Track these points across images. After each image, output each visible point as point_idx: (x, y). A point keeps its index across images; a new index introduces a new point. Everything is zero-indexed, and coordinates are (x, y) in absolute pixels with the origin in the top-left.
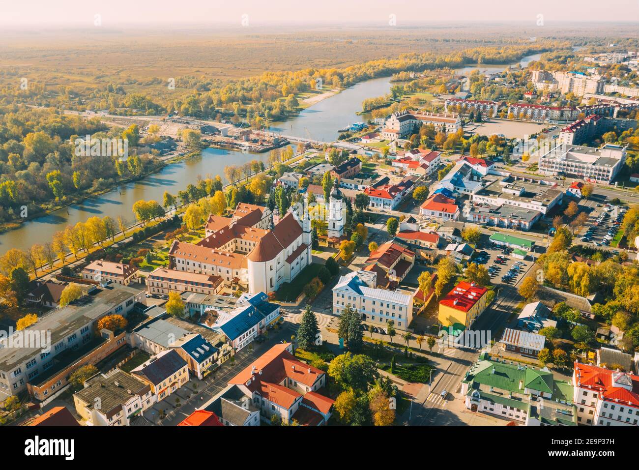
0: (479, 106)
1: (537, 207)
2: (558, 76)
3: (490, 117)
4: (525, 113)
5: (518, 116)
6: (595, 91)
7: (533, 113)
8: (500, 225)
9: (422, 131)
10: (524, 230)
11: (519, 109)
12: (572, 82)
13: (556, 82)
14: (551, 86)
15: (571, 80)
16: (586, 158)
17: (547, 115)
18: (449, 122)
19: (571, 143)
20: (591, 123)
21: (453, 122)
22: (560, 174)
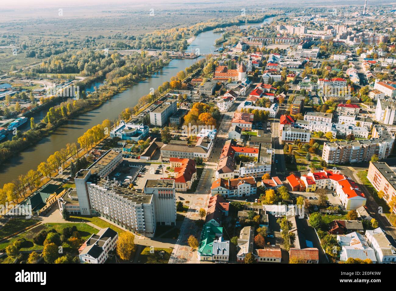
0: (264, 39)
1: (300, 63)
2: (287, 27)
3: (269, 44)
4: (282, 41)
5: (279, 42)
6: (304, 32)
7: (285, 41)
8: (291, 68)
9: (251, 48)
10: (297, 68)
11: (280, 40)
12: (294, 30)
13: (287, 30)
14: (286, 31)
15: (294, 28)
16: (308, 52)
17: (290, 42)
18: (259, 44)
19: (301, 48)
20: (307, 43)
21: (261, 44)
22: (301, 57)
